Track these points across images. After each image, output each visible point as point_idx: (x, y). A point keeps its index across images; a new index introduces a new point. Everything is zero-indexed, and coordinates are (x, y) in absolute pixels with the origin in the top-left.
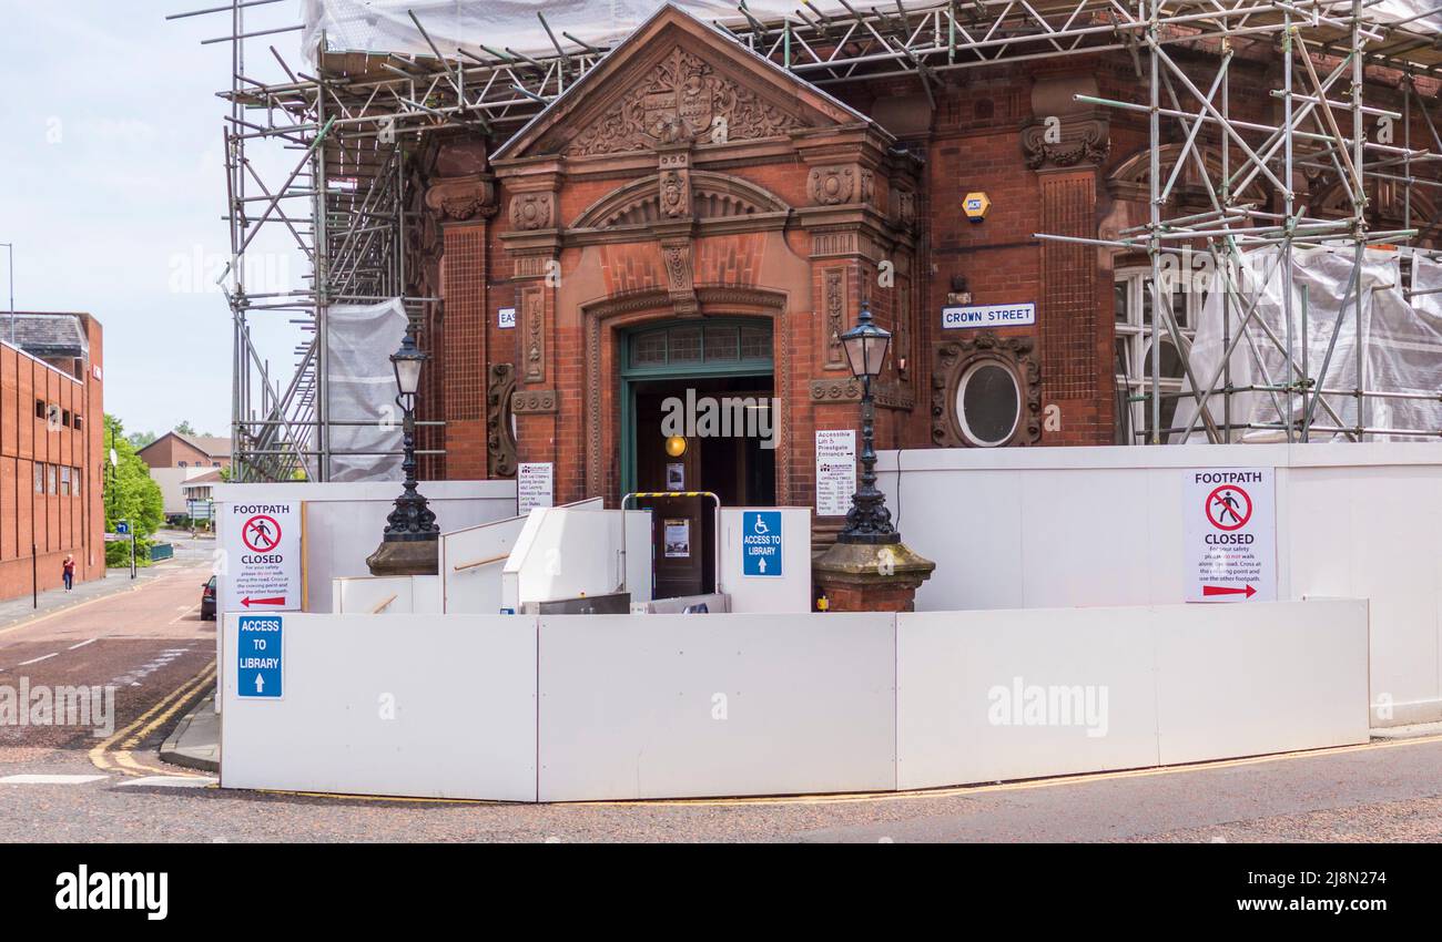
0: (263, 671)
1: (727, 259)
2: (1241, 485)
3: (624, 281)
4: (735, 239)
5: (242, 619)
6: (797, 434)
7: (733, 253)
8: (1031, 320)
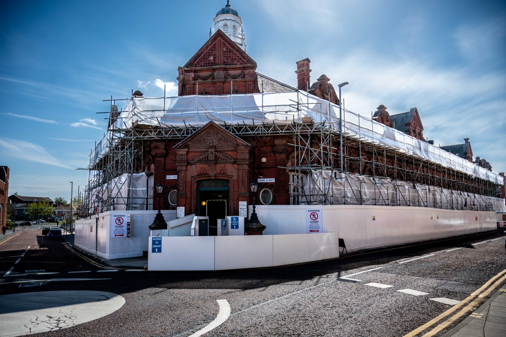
0: (157, 248)
1: (221, 169)
2: (316, 212)
3: (200, 172)
4: (223, 165)
5: (153, 238)
6: (235, 202)
7: (223, 168)
8: (274, 181)
